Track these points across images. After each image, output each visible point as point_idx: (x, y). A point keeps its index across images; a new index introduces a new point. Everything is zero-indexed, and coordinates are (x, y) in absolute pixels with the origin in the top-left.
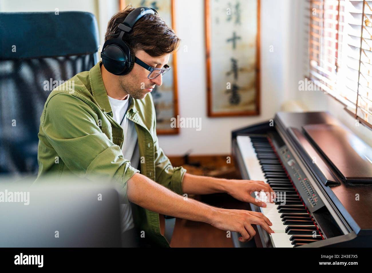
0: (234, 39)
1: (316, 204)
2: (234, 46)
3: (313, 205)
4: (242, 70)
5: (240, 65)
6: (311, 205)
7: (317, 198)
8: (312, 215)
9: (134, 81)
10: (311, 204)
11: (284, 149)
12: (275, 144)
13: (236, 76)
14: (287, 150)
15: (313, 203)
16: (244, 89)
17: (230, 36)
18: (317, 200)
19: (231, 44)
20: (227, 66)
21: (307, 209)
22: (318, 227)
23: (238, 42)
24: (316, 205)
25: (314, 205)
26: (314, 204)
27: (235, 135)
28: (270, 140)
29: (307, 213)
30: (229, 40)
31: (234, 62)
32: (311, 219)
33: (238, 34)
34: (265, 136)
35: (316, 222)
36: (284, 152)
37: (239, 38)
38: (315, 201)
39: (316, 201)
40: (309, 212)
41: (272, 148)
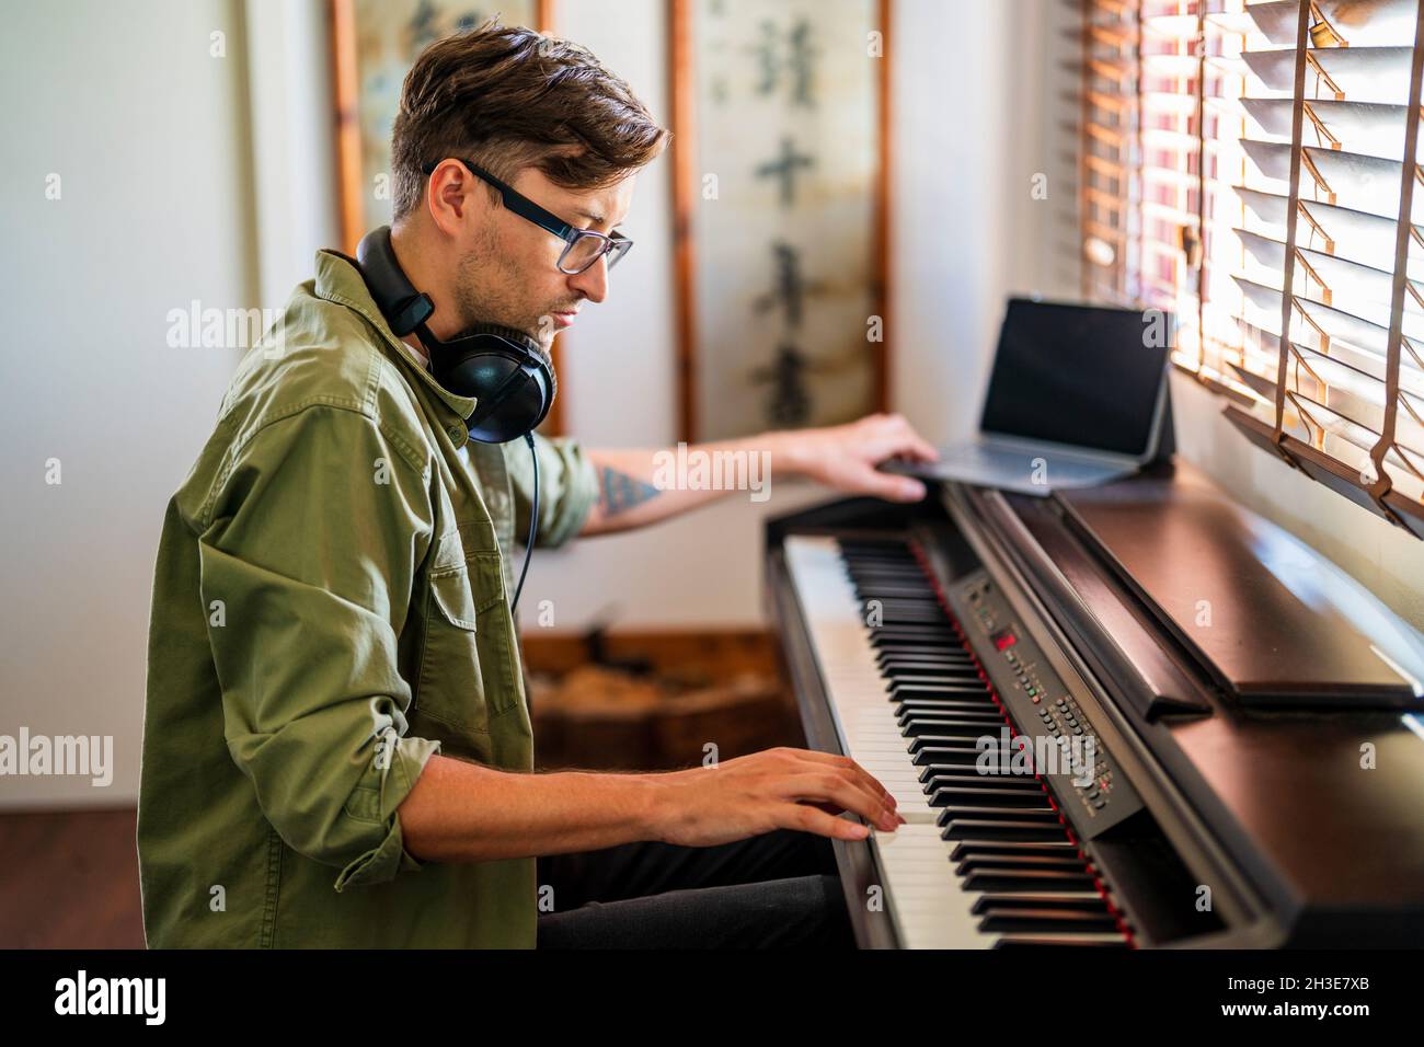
0: (788, 168)
1: (1107, 801)
2: (788, 195)
3: (1092, 807)
4: (821, 290)
5: (809, 268)
6: (1085, 806)
7: (1110, 774)
8: (1089, 849)
9: (510, 282)
10: (1085, 801)
11: (976, 583)
12: (938, 565)
13: (794, 315)
14: (991, 586)
15: (1093, 798)
16: (828, 368)
17: (769, 152)
18: (1111, 786)
19: (771, 187)
20: (761, 274)
21: (1069, 823)
22: (1116, 899)
23: (802, 178)
24: (1104, 805)
25: (1098, 808)
26: (1099, 804)
27: (777, 531)
28: (918, 550)
29: (1068, 840)
30: (765, 171)
31: (785, 256)
32: (1082, 868)
33: (802, 147)
34: (900, 537)
35: (1108, 878)
36: (974, 597)
37: (806, 162)
38: (1101, 791)
39: (1106, 789)
40: (1077, 837)
41: (929, 580)
